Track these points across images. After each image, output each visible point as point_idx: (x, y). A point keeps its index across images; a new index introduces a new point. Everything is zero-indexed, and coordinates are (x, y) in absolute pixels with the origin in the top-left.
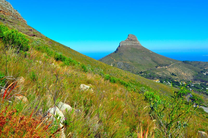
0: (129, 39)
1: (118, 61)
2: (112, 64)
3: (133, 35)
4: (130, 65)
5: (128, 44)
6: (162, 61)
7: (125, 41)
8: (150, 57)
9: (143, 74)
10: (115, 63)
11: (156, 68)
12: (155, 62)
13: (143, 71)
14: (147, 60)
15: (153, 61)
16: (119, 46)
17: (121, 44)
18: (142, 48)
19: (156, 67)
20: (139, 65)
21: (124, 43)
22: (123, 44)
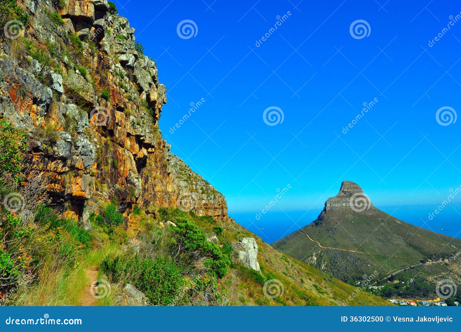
0: (345, 192)
1: (329, 246)
2: (314, 254)
3: (354, 184)
4: (359, 259)
5: (344, 205)
6: (431, 246)
7: (338, 197)
8: (401, 236)
9: (398, 282)
10: (321, 252)
11: (421, 264)
12: (416, 248)
13: (393, 272)
14: (396, 243)
15: (411, 245)
16: (325, 210)
17: (328, 205)
18: (377, 214)
19: (422, 262)
20: (379, 256)
21: (335, 202)
22: (333, 205)
